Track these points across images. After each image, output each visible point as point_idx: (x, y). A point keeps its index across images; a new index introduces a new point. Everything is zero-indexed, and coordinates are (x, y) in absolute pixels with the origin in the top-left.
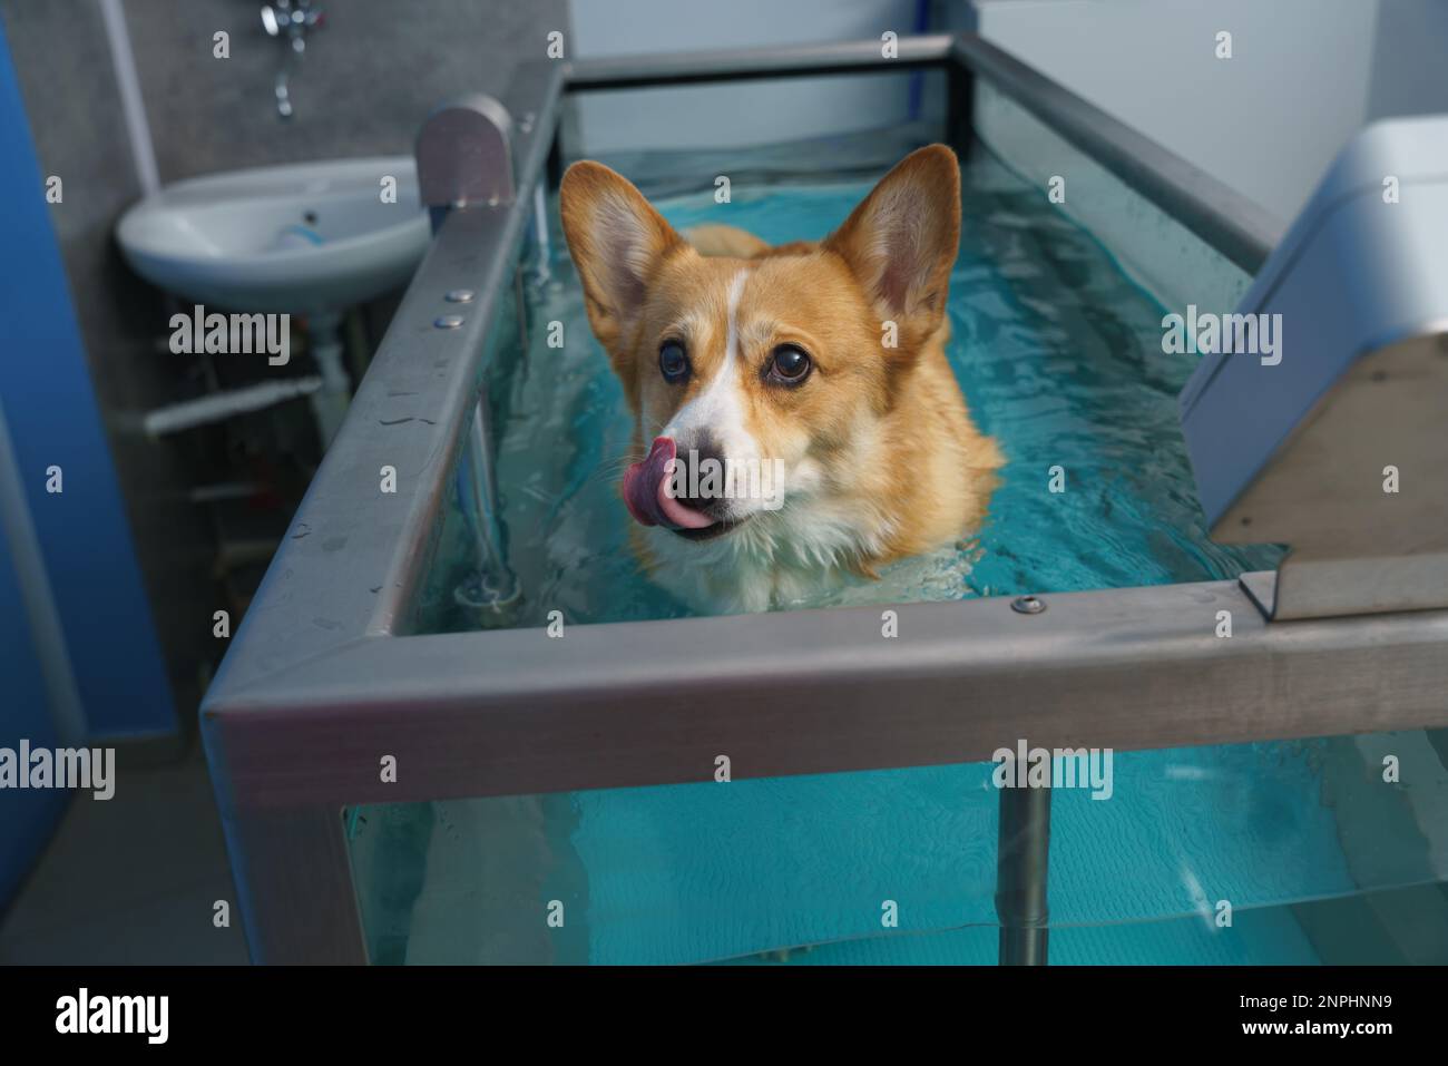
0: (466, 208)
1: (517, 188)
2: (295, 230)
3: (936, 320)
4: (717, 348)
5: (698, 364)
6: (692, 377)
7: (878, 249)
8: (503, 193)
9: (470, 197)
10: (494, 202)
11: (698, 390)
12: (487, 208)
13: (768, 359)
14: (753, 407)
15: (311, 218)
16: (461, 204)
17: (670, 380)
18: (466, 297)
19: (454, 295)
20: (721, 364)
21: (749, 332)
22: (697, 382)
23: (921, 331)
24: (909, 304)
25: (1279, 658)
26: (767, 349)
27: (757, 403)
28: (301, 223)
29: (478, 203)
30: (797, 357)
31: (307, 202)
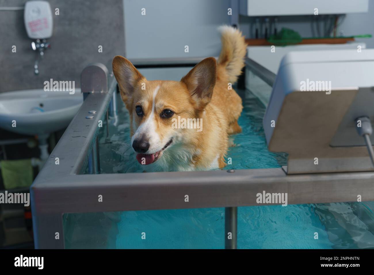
0: (94, 93)
1: (108, 90)
2: (37, 108)
3: (210, 100)
4: (150, 108)
5: (145, 112)
6: (144, 116)
7: (195, 82)
8: (105, 90)
9: (95, 90)
10: (102, 92)
11: (145, 119)
12: (100, 93)
13: (162, 112)
14: (158, 124)
15: (41, 105)
16: (93, 92)
17: (138, 115)
18: (94, 112)
19: (91, 112)
20: (151, 113)
21: (158, 105)
22: (145, 117)
23: (206, 103)
24: (202, 95)
25: (289, 183)
26: (162, 110)
27: (159, 123)
28: (39, 106)
29: (98, 92)
30: (170, 111)
31: (41, 100)
